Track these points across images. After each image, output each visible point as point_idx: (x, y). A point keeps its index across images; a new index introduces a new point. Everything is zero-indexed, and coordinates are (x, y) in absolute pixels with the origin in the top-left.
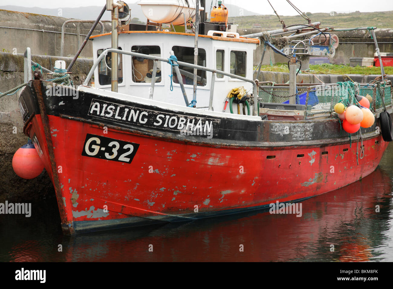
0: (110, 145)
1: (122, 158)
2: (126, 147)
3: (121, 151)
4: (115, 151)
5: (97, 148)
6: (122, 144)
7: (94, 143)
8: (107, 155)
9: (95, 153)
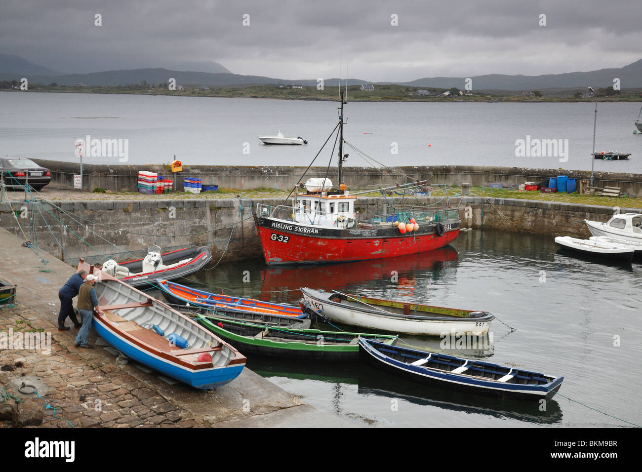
0: (280, 237)
1: (284, 241)
2: (285, 238)
3: (284, 239)
4: (282, 239)
5: (275, 238)
6: (284, 237)
7: (274, 236)
8: (279, 240)
9: (275, 239)
